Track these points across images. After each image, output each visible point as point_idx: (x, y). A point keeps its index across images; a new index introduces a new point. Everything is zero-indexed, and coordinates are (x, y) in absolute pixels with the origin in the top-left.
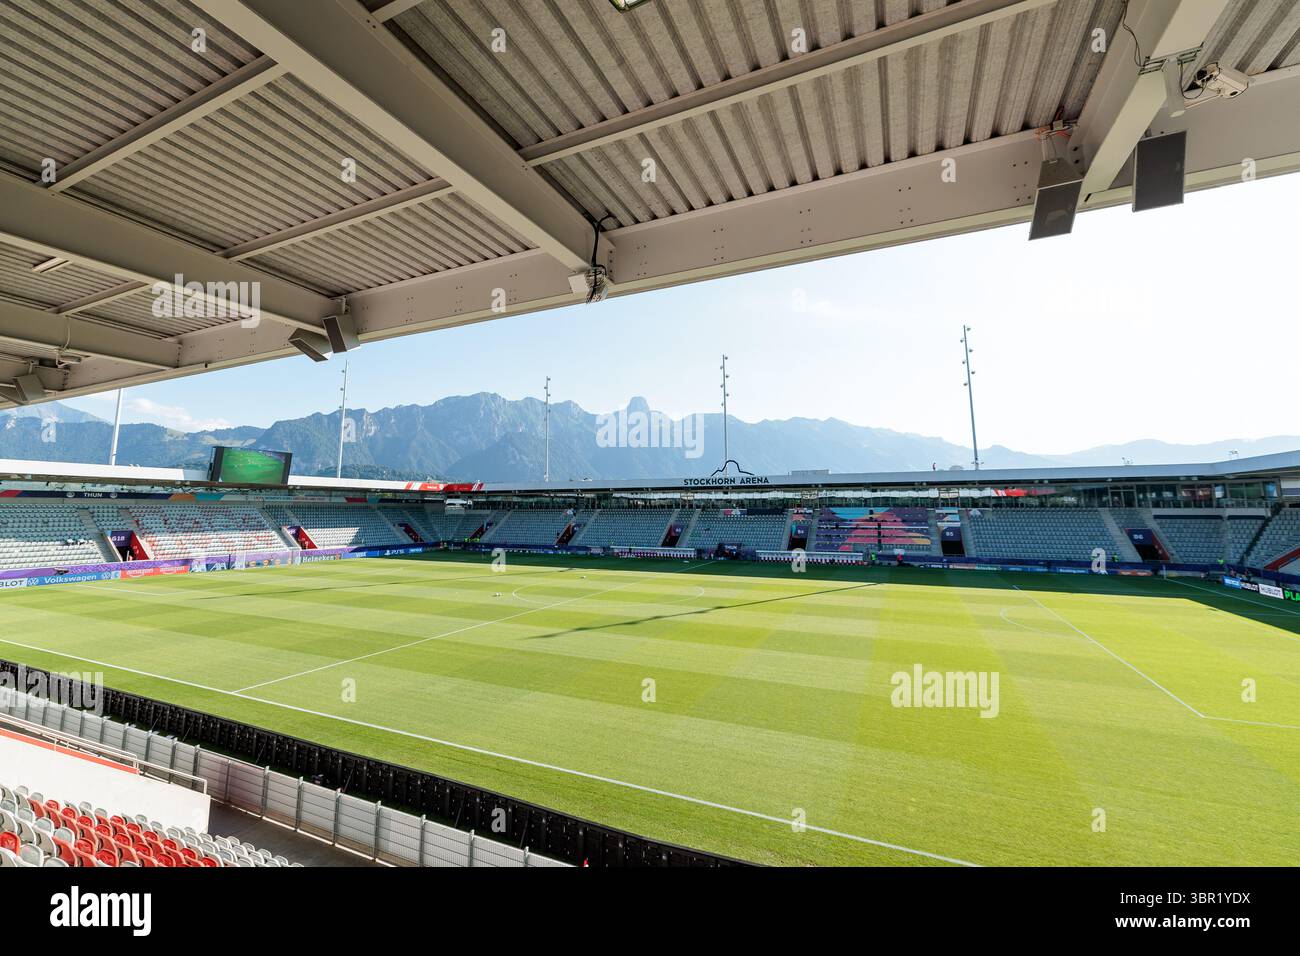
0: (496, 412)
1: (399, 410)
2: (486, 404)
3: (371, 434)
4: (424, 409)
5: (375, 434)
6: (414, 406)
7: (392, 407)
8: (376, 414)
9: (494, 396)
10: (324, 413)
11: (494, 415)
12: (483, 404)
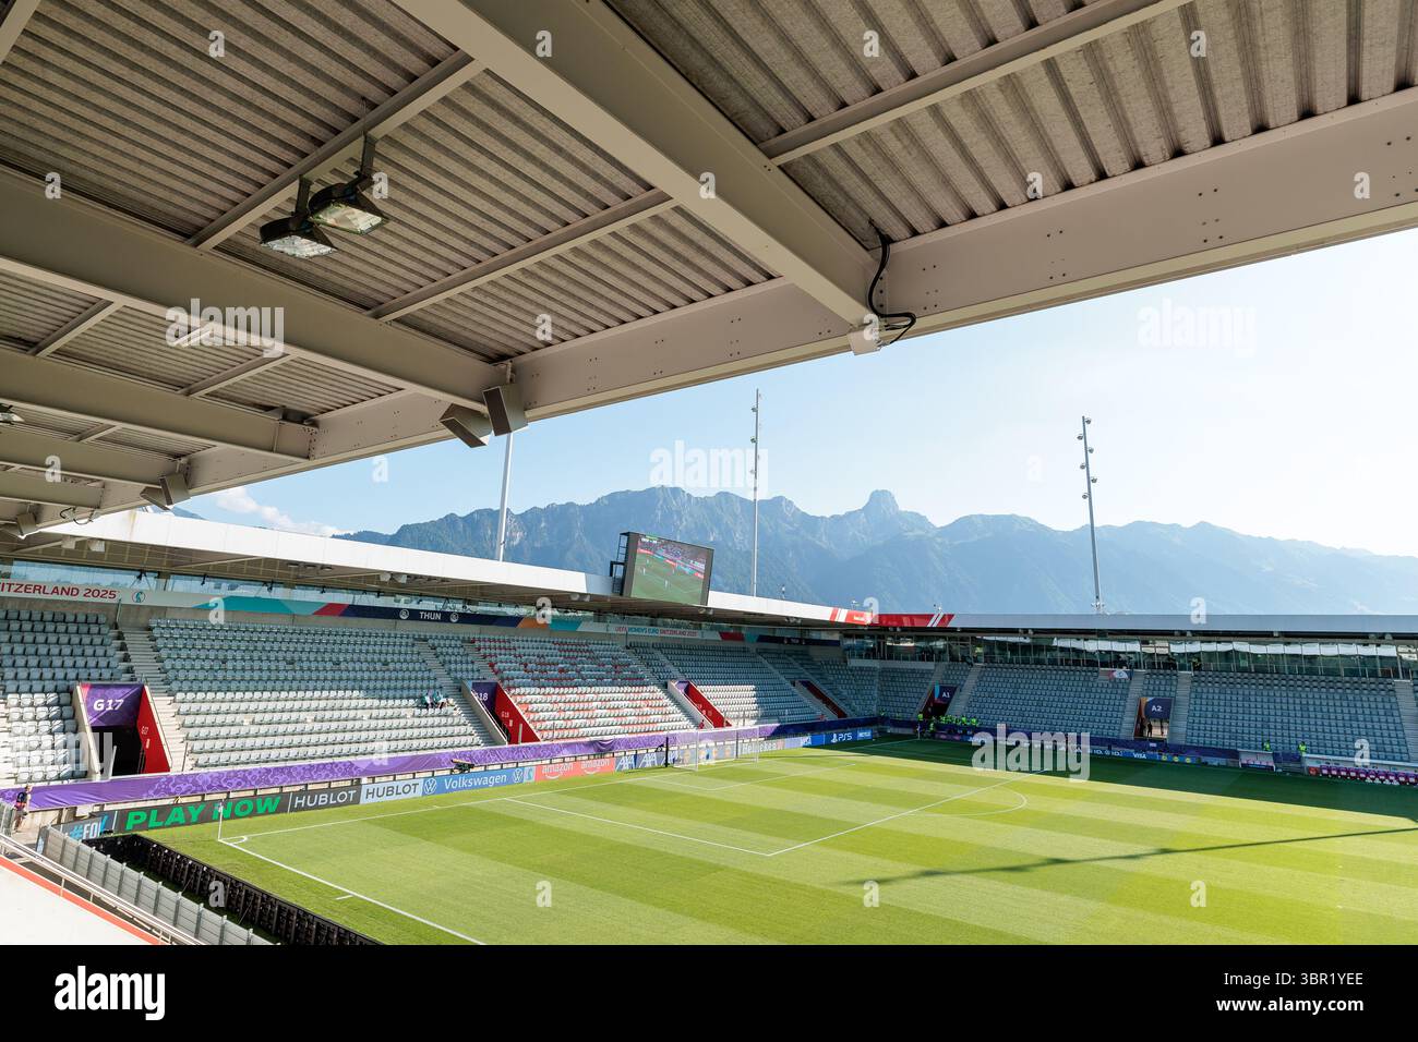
0: (679, 513)
1: (551, 511)
2: (665, 500)
3: (515, 543)
4: (581, 507)
5: (520, 544)
6: (570, 505)
7: (543, 507)
8: (521, 515)
9: (676, 491)
10: (459, 515)
11: (675, 517)
12: (661, 502)
